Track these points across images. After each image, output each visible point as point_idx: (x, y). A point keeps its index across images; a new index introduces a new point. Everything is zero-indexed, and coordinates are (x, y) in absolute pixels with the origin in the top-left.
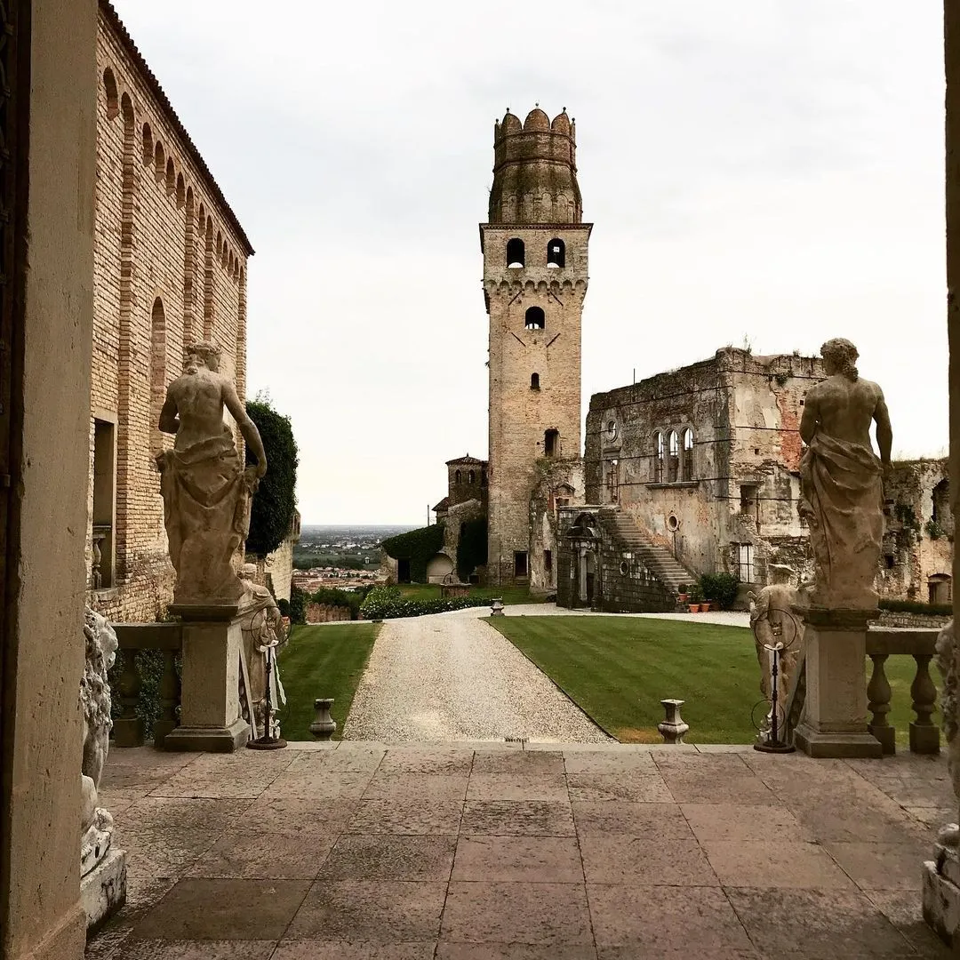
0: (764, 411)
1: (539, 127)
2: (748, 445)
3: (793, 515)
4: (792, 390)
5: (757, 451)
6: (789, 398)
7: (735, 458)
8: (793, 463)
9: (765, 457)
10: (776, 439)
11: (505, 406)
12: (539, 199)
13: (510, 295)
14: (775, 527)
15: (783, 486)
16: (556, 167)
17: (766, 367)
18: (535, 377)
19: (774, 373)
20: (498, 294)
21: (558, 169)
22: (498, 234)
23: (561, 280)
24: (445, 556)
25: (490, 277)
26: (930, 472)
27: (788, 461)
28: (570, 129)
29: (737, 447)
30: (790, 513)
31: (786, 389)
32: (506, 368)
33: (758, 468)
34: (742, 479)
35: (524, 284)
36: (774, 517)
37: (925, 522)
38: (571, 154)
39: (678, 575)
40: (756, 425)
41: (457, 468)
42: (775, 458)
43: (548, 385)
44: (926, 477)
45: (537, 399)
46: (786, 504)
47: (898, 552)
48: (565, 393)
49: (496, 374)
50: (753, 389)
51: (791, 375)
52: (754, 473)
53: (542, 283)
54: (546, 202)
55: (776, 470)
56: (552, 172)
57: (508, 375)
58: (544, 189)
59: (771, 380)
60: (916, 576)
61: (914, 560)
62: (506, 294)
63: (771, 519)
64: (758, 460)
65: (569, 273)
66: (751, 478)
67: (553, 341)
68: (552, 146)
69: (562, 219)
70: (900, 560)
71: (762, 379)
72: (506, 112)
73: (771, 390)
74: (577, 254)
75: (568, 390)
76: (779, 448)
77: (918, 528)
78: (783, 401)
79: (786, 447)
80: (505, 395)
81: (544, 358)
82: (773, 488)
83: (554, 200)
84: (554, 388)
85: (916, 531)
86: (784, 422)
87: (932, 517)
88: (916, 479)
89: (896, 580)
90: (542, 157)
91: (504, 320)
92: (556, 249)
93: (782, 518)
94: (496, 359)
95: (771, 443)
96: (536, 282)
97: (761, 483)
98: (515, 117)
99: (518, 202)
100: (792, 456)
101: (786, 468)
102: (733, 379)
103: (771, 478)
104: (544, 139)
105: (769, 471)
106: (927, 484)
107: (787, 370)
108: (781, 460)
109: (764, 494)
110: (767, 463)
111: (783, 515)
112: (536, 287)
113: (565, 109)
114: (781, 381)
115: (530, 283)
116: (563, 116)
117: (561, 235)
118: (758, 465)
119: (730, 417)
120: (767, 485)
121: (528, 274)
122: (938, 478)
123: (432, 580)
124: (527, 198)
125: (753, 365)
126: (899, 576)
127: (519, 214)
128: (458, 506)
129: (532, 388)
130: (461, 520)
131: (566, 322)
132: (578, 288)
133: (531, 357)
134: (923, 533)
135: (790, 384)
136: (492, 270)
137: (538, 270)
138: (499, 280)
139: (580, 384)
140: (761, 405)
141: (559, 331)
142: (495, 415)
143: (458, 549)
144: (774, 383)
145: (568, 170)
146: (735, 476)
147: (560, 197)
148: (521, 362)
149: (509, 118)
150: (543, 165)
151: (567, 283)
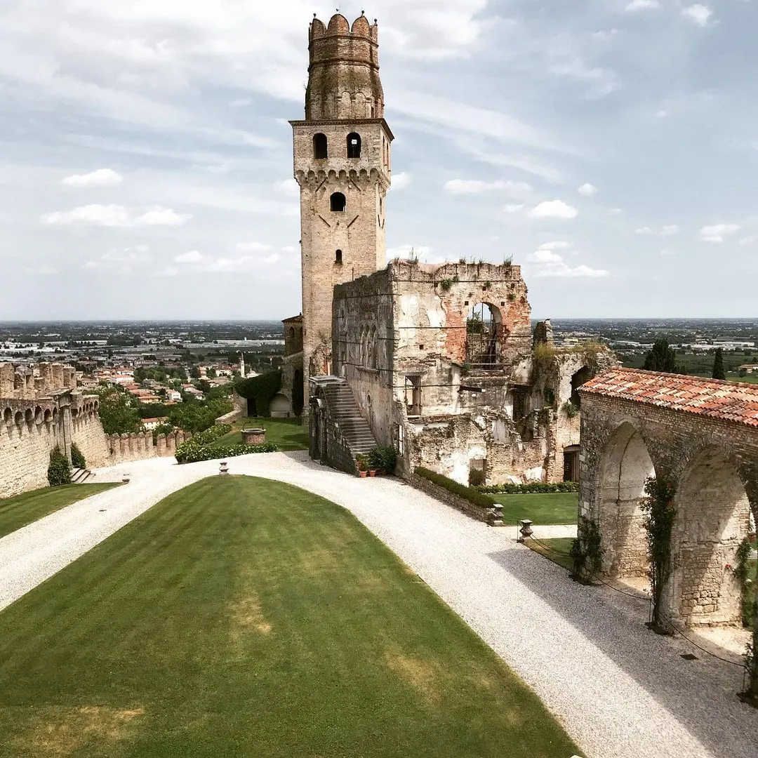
0: (429, 313)
1: (340, 31)
2: (413, 342)
3: (453, 398)
4: (455, 293)
5: (421, 347)
6: (454, 300)
7: (399, 354)
8: (456, 356)
9: (429, 351)
10: (441, 336)
11: (315, 277)
12: (339, 97)
13: (317, 182)
14: (436, 408)
15: (445, 374)
16: (355, 67)
17: (431, 275)
18: (339, 253)
19: (440, 279)
20: (307, 182)
21: (357, 68)
22: (305, 130)
23: (358, 169)
24: (283, 396)
25: (299, 167)
26: (570, 362)
27: (451, 353)
28: (371, 30)
29: (401, 344)
30: (451, 396)
31: (451, 293)
32: (315, 246)
33: (421, 362)
34: (406, 371)
35: (327, 173)
36: (435, 400)
37: (562, 403)
38: (371, 55)
39: (366, 444)
40: (420, 325)
41: (291, 325)
42: (438, 351)
43: (349, 260)
44: (566, 365)
45: (341, 272)
46: (447, 388)
47: (537, 428)
48: (363, 266)
49: (307, 251)
50: (418, 294)
51: (456, 280)
52: (417, 366)
53: (342, 172)
54: (345, 99)
55: (438, 361)
56: (352, 72)
57: (317, 252)
58: (343, 88)
59: (436, 285)
60: (551, 448)
61: (550, 434)
62: (314, 182)
63: (433, 402)
64: (422, 355)
65: (364, 163)
66: (414, 370)
67: (353, 222)
68: (351, 48)
69: (359, 115)
70: (538, 435)
71: (427, 285)
72: (313, 17)
73: (436, 294)
74: (370, 146)
75: (366, 263)
76: (443, 343)
77: (555, 409)
78: (448, 303)
79: (449, 343)
80: (314, 269)
81: (346, 237)
82: (435, 376)
83: (352, 98)
84: (354, 262)
85: (554, 411)
86: (448, 320)
87: (570, 399)
88: (558, 367)
89: (534, 451)
90: (342, 59)
91: (312, 204)
92: (354, 142)
93: (442, 401)
94: (307, 238)
95: (435, 339)
96: (337, 170)
97: (424, 373)
98: (320, 22)
99: (323, 100)
100: (455, 349)
101: (449, 359)
102: (399, 287)
103: (434, 369)
104: (343, 42)
105: (433, 363)
106: (566, 372)
107: (452, 276)
108: (444, 352)
109: (427, 382)
110: (431, 356)
111: (444, 398)
112: (337, 175)
113: (363, 12)
114: (446, 286)
115: (332, 172)
116: (362, 19)
117: (357, 130)
118: (422, 358)
119: (395, 320)
120: (429, 375)
121: (330, 164)
122: (578, 367)
123: (273, 414)
124: (330, 97)
125: (419, 274)
126: (537, 448)
127: (324, 111)
128: (292, 356)
129: (336, 262)
130: (295, 367)
131: (363, 205)
132: (373, 175)
133: (335, 237)
134: (558, 414)
135: (454, 289)
136: (300, 161)
137: (338, 162)
138: (306, 170)
139: (375, 258)
140: (426, 307)
141: (358, 213)
142: (307, 285)
143: (293, 390)
144: (439, 289)
145: (367, 69)
146: (399, 369)
147: (358, 94)
148: (327, 240)
149: (316, 23)
150: (343, 67)
151: (363, 171)
